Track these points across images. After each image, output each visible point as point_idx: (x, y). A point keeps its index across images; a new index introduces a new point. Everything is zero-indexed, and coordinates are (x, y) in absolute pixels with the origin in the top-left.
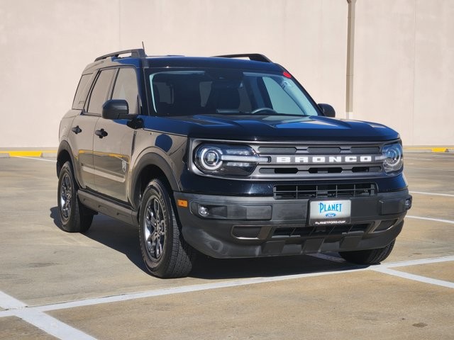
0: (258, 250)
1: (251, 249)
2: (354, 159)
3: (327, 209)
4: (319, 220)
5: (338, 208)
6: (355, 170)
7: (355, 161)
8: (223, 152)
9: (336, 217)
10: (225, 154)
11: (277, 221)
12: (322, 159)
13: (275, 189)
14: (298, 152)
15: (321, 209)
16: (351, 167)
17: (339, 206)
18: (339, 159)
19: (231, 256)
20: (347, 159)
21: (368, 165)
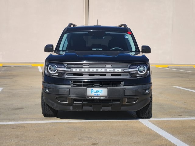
0: (71, 108)
1: (68, 107)
2: (112, 70)
3: (95, 92)
4: (91, 97)
5: (101, 92)
6: (112, 75)
7: (112, 71)
8: (57, 66)
9: (99, 96)
10: (58, 67)
11: (72, 96)
12: (95, 70)
13: (72, 82)
14: (84, 67)
15: (92, 92)
16: (111, 74)
17: (101, 91)
18: (103, 70)
19: (60, 109)
20: (108, 70)
21: (121, 73)
